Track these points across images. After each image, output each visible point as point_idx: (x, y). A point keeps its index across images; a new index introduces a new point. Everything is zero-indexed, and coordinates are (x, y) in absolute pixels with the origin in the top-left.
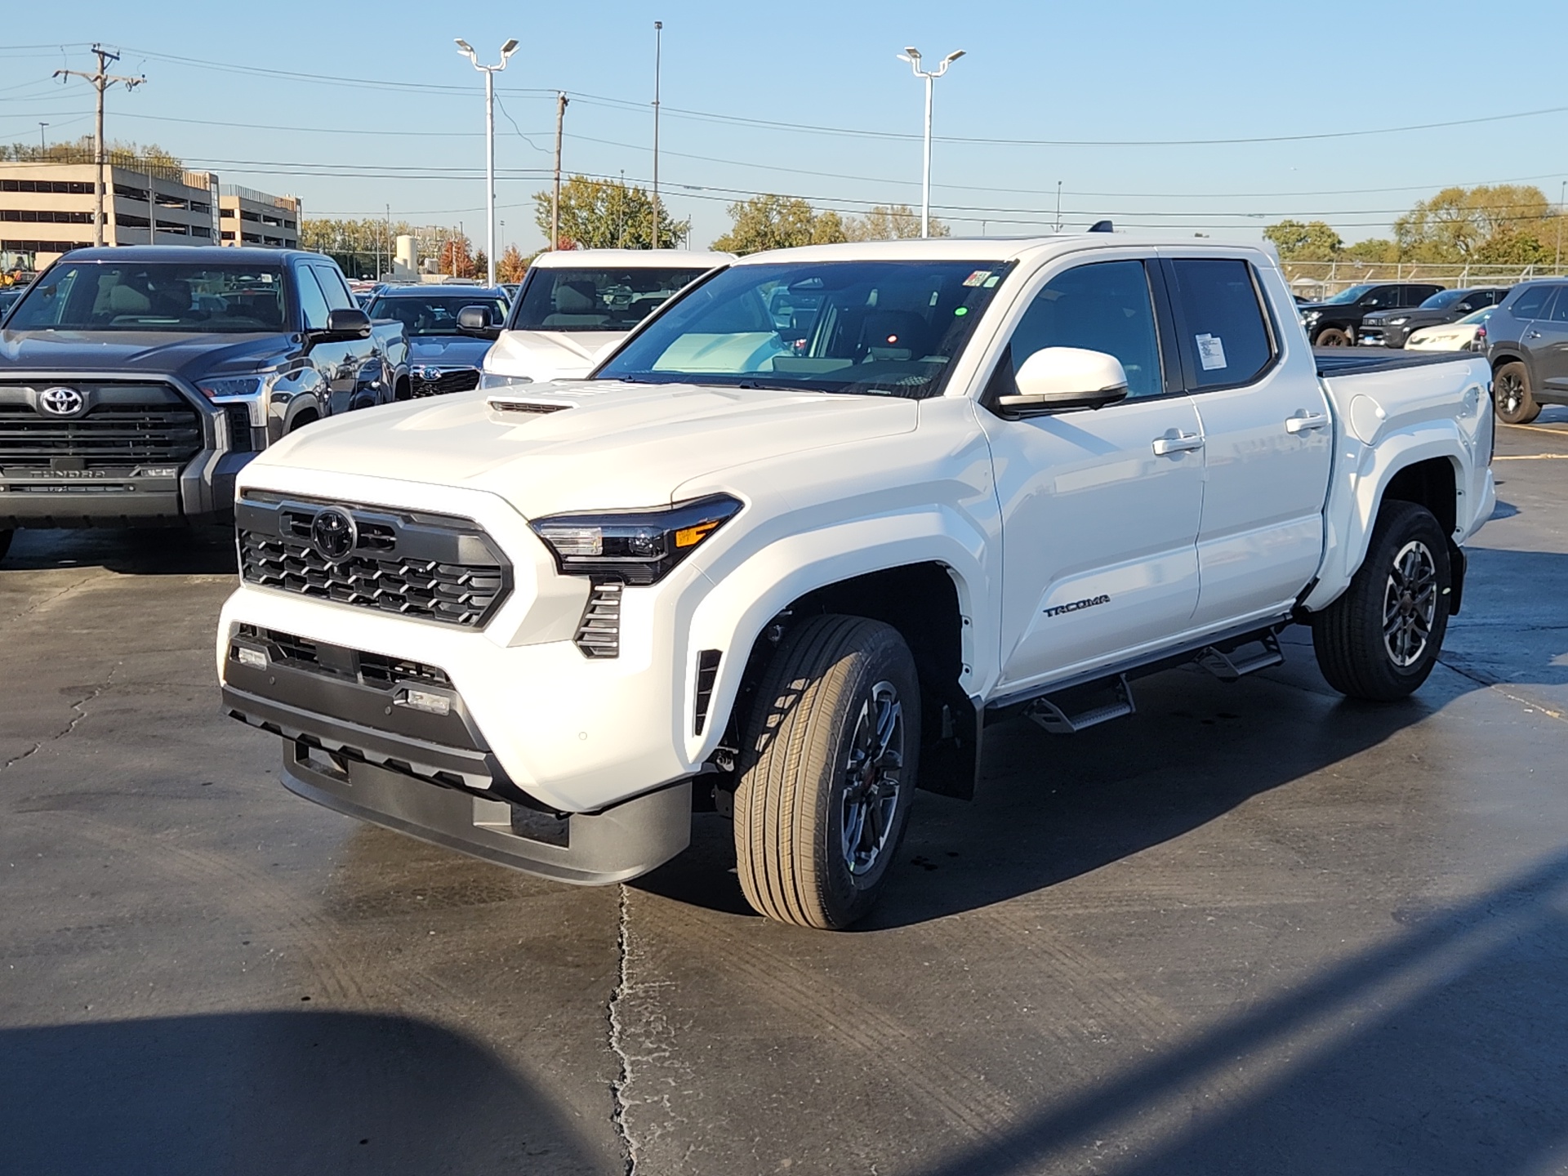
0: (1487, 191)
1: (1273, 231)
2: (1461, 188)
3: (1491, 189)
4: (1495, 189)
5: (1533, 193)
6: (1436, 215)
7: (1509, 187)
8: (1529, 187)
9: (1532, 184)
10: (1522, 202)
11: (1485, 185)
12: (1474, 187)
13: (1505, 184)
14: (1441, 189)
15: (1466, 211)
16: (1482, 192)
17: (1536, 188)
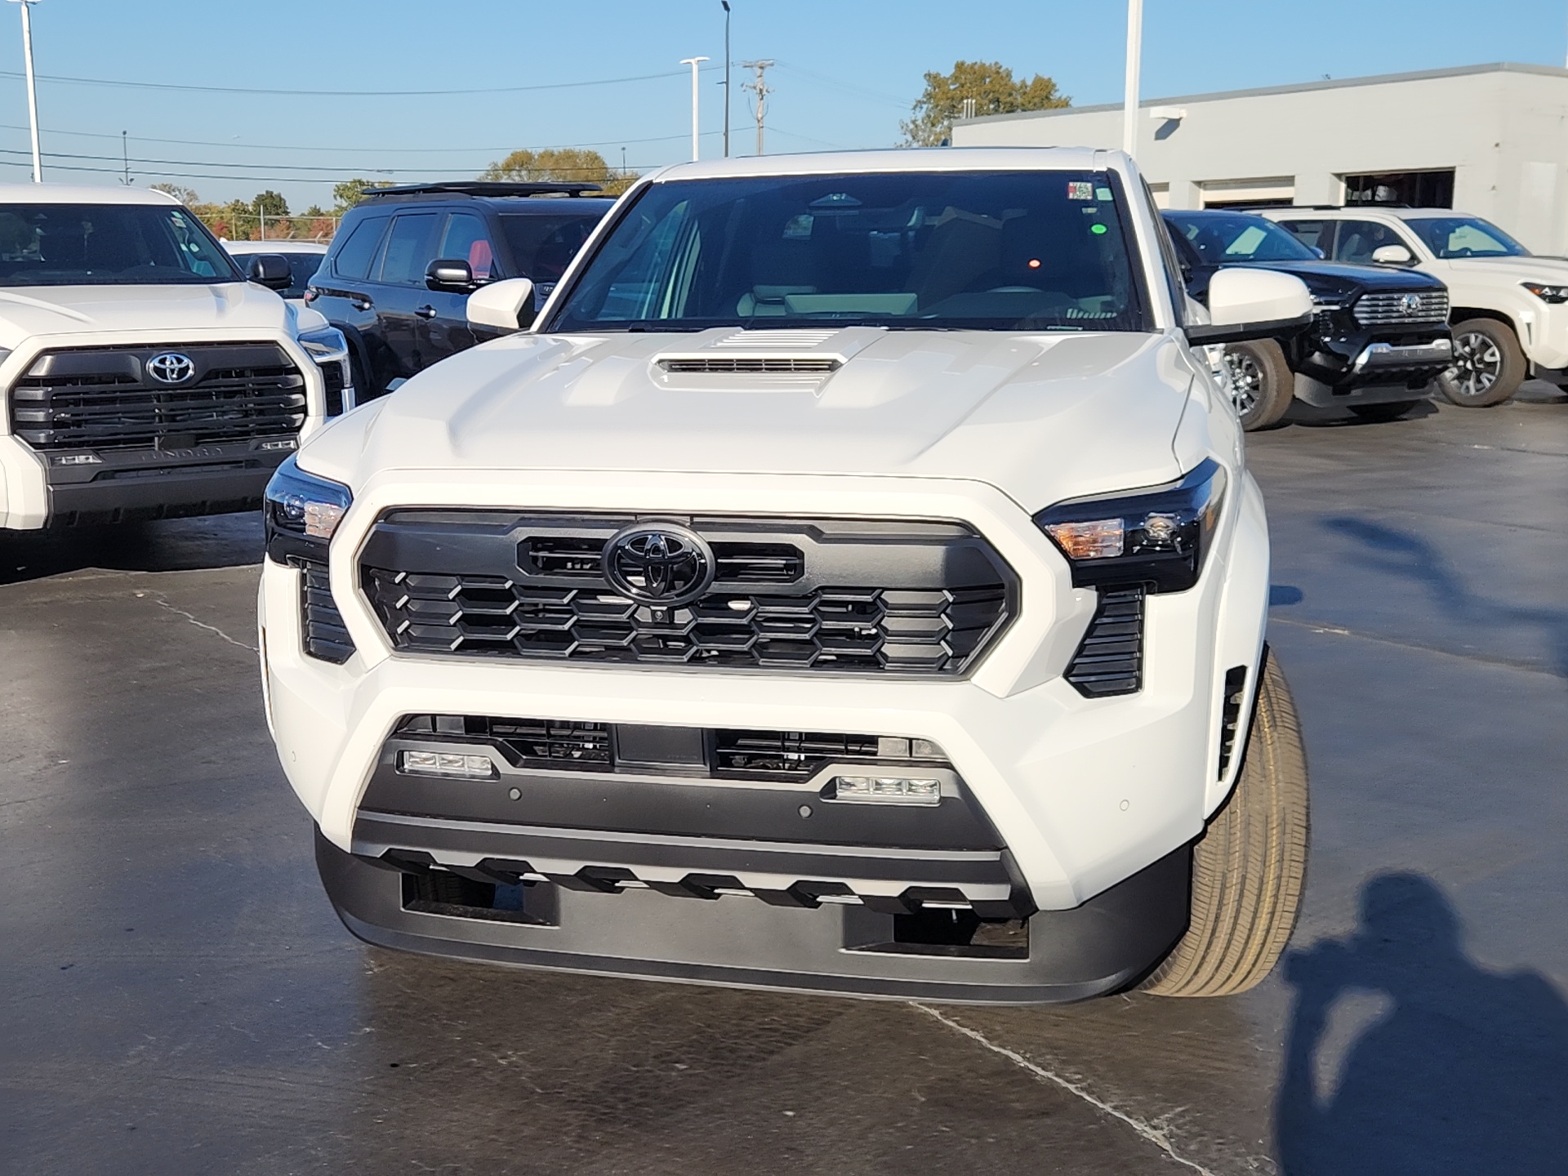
0: (552, 155)
1: (343, 190)
2: (529, 151)
3: (556, 153)
4: (559, 152)
5: (594, 158)
6: (510, 176)
7: (572, 151)
8: (589, 152)
9: (592, 149)
10: (585, 166)
11: (550, 149)
12: (541, 151)
13: (567, 148)
14: (512, 151)
15: (537, 173)
16: (548, 155)
17: (596, 153)
